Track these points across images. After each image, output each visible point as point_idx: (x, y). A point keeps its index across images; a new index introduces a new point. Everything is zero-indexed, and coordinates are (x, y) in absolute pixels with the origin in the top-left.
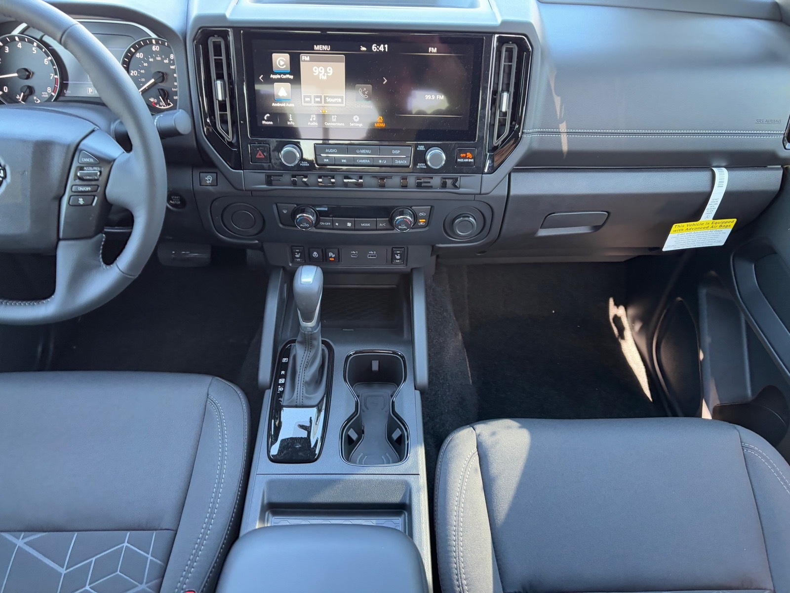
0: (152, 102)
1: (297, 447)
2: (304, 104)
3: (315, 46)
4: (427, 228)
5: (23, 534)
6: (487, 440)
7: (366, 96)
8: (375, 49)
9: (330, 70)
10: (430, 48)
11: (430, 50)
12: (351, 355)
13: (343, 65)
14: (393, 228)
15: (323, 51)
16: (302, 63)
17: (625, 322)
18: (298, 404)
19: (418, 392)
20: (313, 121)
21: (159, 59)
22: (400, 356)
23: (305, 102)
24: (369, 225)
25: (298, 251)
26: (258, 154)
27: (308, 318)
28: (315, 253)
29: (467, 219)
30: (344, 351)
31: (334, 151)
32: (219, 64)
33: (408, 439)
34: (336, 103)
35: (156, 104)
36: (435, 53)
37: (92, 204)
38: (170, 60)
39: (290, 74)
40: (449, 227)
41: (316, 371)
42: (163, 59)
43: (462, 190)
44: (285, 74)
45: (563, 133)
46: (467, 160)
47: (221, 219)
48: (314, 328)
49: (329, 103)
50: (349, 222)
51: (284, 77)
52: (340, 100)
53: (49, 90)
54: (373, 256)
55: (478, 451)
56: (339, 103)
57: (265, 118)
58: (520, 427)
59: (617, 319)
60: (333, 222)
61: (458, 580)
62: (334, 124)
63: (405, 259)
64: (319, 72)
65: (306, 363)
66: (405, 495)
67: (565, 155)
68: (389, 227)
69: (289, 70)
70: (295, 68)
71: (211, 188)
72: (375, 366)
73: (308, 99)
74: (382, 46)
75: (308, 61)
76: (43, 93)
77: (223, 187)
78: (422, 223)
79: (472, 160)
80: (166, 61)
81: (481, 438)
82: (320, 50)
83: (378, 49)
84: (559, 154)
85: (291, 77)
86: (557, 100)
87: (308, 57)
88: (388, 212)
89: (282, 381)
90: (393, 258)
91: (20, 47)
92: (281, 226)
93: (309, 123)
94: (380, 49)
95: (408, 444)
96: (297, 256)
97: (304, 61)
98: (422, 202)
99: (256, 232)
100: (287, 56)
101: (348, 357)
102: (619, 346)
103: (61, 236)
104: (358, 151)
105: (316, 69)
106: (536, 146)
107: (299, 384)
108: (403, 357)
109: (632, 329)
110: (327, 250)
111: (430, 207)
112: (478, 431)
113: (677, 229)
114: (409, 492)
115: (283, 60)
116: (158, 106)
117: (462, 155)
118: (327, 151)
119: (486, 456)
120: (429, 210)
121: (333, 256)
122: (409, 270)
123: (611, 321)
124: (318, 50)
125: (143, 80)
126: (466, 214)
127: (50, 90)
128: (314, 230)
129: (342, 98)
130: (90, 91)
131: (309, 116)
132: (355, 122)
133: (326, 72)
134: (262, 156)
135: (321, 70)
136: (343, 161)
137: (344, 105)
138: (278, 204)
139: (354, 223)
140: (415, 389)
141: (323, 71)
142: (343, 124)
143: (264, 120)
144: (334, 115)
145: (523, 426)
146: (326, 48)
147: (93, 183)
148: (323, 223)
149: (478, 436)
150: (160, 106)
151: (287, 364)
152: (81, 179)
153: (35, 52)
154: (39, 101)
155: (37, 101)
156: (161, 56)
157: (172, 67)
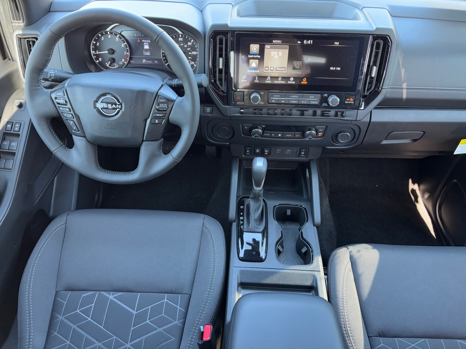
1: (254, 253)
2: (264, 71)
3: (273, 41)
4: (323, 138)
5: (112, 293)
6: (356, 255)
7: (298, 67)
8: (305, 42)
9: (280, 53)
10: (335, 42)
11: (335, 43)
12: (276, 206)
13: (287, 51)
14: (303, 137)
15: (277, 43)
16: (265, 49)
17: (418, 193)
18: (252, 231)
19: (315, 228)
20: (268, 80)
21: (182, 45)
22: (303, 208)
23: (265, 70)
24: (290, 135)
25: (248, 149)
26: (238, 97)
27: (258, 185)
28: (258, 150)
29: (346, 133)
30: (272, 204)
31: (278, 96)
32: (221, 50)
33: (312, 252)
34: (282, 71)
36: (338, 45)
37: (161, 123)
38: (188, 45)
39: (259, 55)
40: (335, 137)
41: (259, 215)
42: (184, 45)
43: (346, 118)
44: (256, 55)
45: (405, 88)
46: (350, 102)
47: (211, 131)
48: (261, 191)
49: (278, 70)
50: (280, 134)
51: (255, 56)
52: (284, 69)
53: (123, 60)
54: (288, 152)
55: (350, 260)
56: (283, 71)
57: (243, 78)
58: (373, 248)
59: (413, 191)
60: (271, 134)
61: (345, 328)
62: (279, 82)
63: (306, 154)
64: (274, 54)
65: (255, 209)
66: (313, 282)
67: (404, 101)
68: (301, 137)
69: (258, 53)
70: (262, 52)
71: (209, 115)
72: (289, 212)
73: (267, 69)
74: (309, 41)
75: (269, 48)
76: (120, 62)
77: (216, 114)
78: (320, 135)
79: (353, 102)
80: (185, 46)
81: (352, 253)
82: (276, 43)
83: (307, 42)
84: (401, 100)
85: (259, 57)
86: (403, 71)
87: (269, 46)
88: (302, 129)
89: (241, 218)
90: (300, 154)
91: (110, 37)
92: (243, 135)
93: (266, 81)
94: (308, 43)
95: (312, 255)
96: (248, 151)
97: (267, 48)
98: (321, 124)
99: (229, 138)
100: (258, 45)
101: (275, 207)
102: (415, 206)
103: (144, 139)
104: (291, 97)
105: (273, 53)
106: (389, 96)
107: (252, 220)
108: (305, 209)
109: (423, 197)
110: (264, 148)
111: (325, 126)
112: (350, 250)
113: (463, 142)
114: (315, 280)
115: (255, 48)
117: (348, 100)
118: (274, 96)
119: (355, 263)
120: (325, 128)
121: (267, 152)
122: (308, 160)
123: (410, 192)
124: (275, 43)
126: (345, 131)
127: (124, 60)
128: (260, 138)
129: (285, 68)
130: (144, 61)
131: (267, 77)
132: (291, 81)
133: (278, 54)
134: (240, 99)
135: (276, 53)
136: (282, 101)
137: (286, 72)
138: (243, 124)
139: (282, 135)
140: (314, 226)
141: (277, 54)
142: (284, 82)
143: (243, 79)
144: (280, 77)
145: (375, 248)
146: (279, 41)
147: (164, 112)
148: (266, 134)
149: (350, 252)
151: (243, 209)
152: (158, 110)
153: (117, 40)
154: (117, 66)
155: (116, 66)
156: (183, 43)
157: (189, 49)
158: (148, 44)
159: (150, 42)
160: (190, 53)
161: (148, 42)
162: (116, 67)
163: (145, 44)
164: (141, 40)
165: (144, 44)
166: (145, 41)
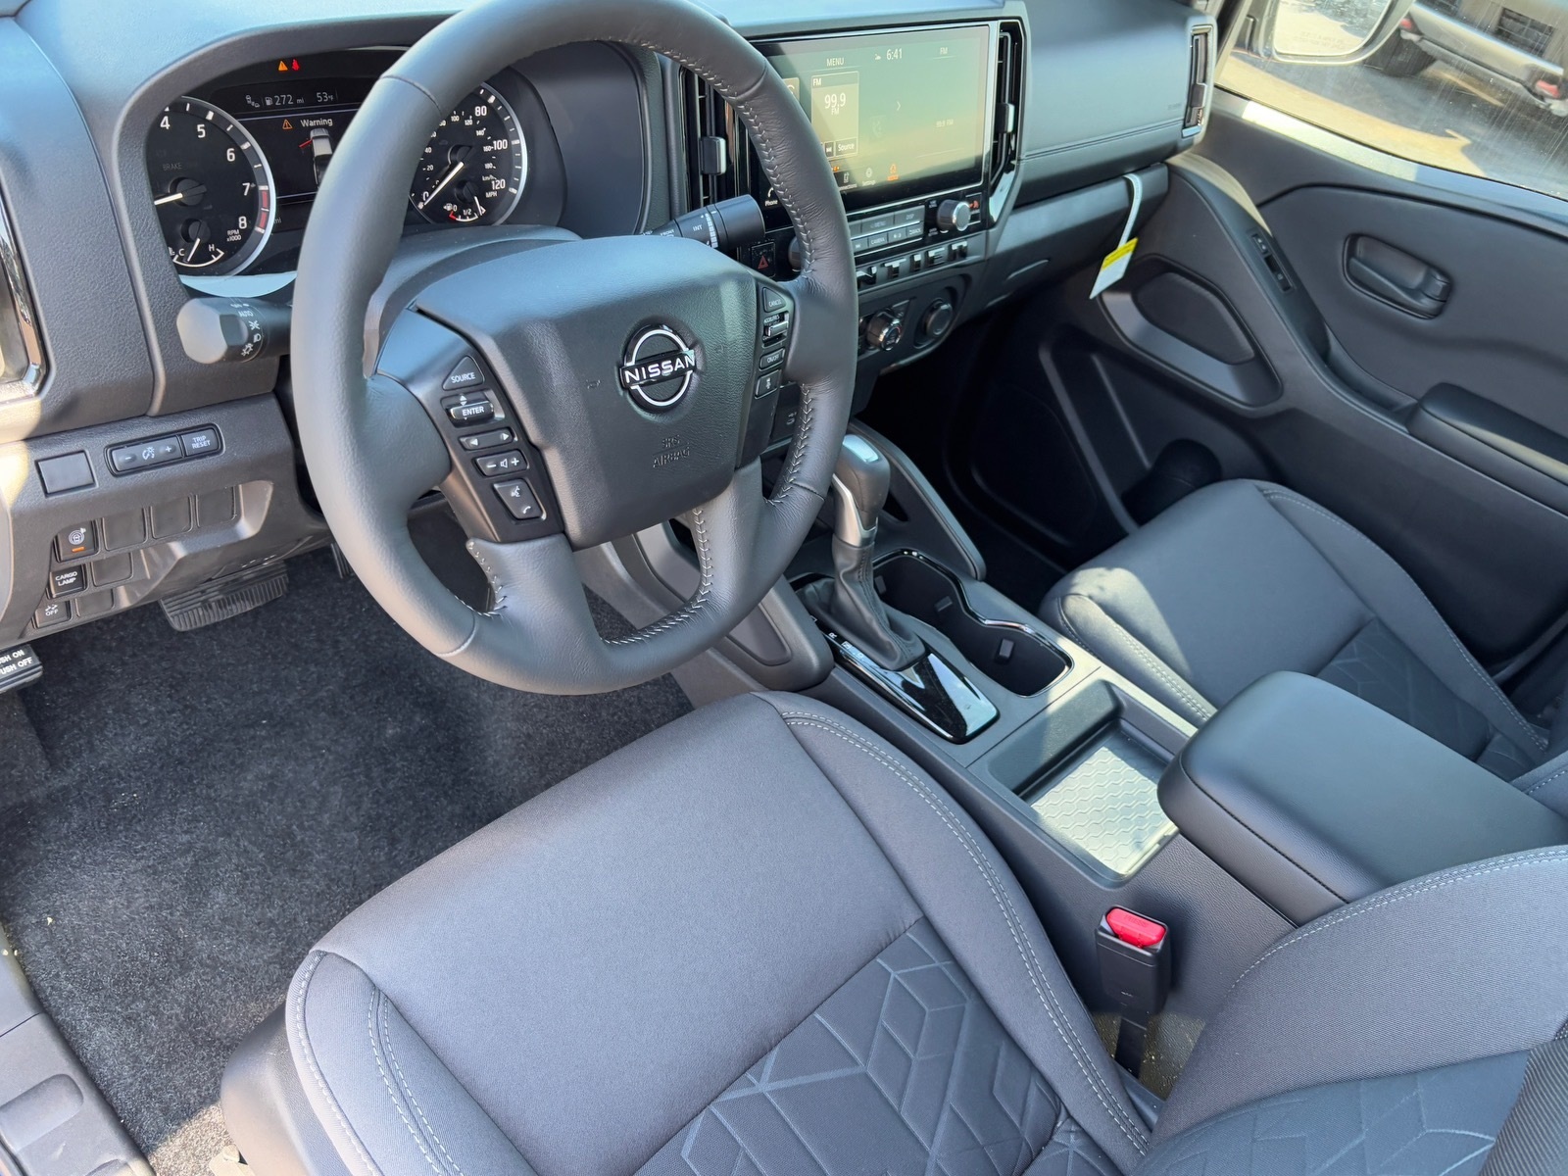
0: (450, 212)
3: (828, 59)
7: (879, 135)
8: (887, 56)
9: (844, 97)
10: (941, 49)
13: (857, 87)
15: (835, 66)
16: (813, 90)
18: (910, 658)
21: (455, 119)
34: (848, 151)
35: (456, 214)
36: (944, 54)
38: (475, 119)
42: (462, 120)
43: (967, 260)
49: (842, 153)
52: (853, 146)
53: (243, 222)
55: (1107, 614)
56: (851, 151)
74: (896, 49)
75: (820, 86)
76: (229, 233)
80: (469, 122)
82: (832, 67)
83: (892, 55)
87: (821, 79)
91: (167, 126)
97: (816, 87)
100: (798, 80)
104: (872, 227)
105: (828, 99)
111: (908, 302)
112: (1083, 589)
113: (1106, 261)
115: (791, 89)
116: (459, 219)
120: (907, 306)
125: (431, 167)
127: (245, 222)
132: (868, 180)
133: (839, 101)
135: (834, 98)
137: (857, 154)
140: (979, 582)
141: (836, 100)
142: (856, 186)
143: (768, 199)
144: (846, 172)
146: (839, 61)
149: (1087, 593)
150: (464, 217)
153: (203, 135)
154: (222, 253)
155: (217, 254)
156: (459, 114)
157: (480, 133)
158: (324, 133)
159: (331, 124)
160: (487, 149)
161: (326, 127)
162: (215, 259)
163: (316, 138)
164: (296, 122)
165: (312, 135)
166: (312, 124)
